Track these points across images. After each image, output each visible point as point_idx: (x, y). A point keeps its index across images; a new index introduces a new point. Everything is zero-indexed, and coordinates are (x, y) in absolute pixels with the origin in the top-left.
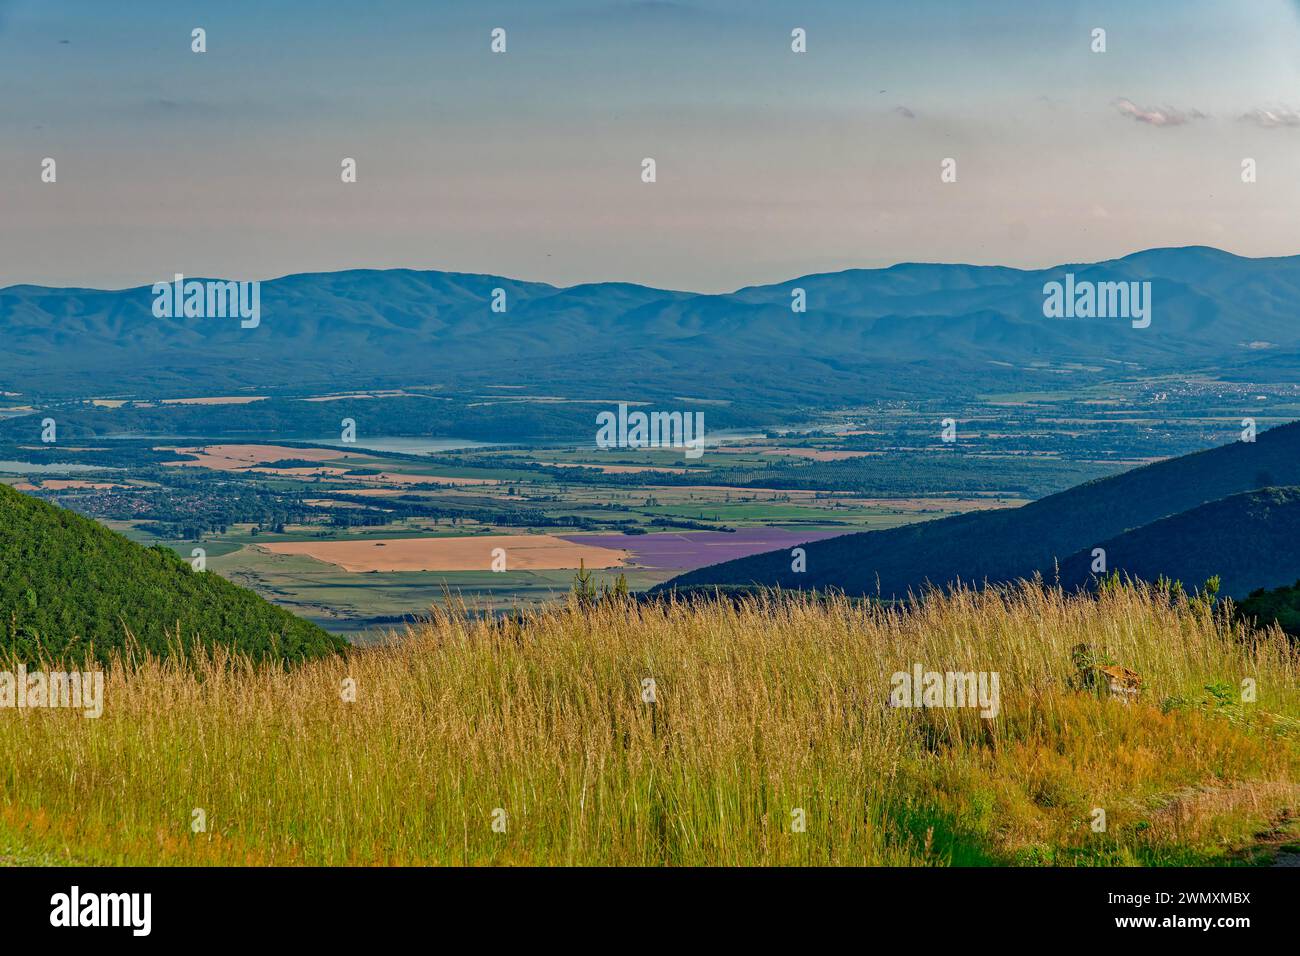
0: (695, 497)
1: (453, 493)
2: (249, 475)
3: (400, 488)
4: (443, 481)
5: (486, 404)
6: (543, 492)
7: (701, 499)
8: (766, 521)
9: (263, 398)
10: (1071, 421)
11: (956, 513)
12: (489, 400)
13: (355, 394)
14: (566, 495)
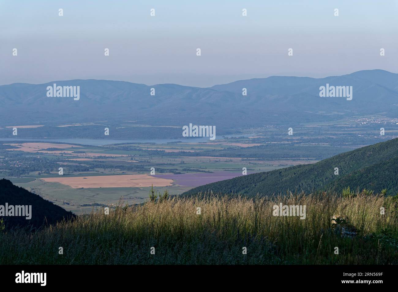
0: (198, 160)
1: (111, 159)
2: (38, 153)
3: (92, 158)
4: (107, 155)
5: (122, 128)
6: (144, 159)
7: (200, 161)
8: (224, 169)
9: (42, 126)
10: (333, 132)
11: (292, 165)
12: (123, 126)
13: (75, 124)
14: (152, 160)
